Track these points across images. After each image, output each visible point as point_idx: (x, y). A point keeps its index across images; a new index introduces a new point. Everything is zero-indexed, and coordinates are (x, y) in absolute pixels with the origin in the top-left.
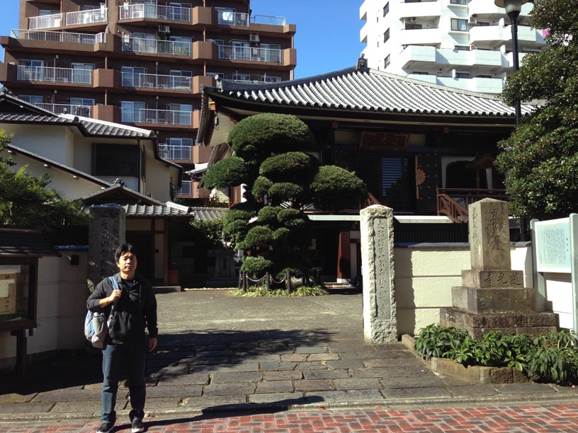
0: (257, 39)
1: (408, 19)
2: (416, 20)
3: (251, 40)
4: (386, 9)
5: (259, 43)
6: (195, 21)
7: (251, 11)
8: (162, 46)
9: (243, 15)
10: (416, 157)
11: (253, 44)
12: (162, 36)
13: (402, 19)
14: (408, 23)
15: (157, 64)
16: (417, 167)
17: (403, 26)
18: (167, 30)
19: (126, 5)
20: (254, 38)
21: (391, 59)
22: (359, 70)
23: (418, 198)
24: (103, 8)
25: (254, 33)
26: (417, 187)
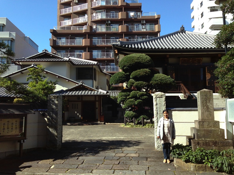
0: (144, 22)
1: (211, 7)
2: (215, 8)
3: (142, 23)
4: (201, 4)
5: (145, 24)
6: (120, 18)
7: (142, 11)
8: (107, 29)
9: (139, 13)
10: (206, 67)
11: (143, 24)
12: (107, 25)
13: (208, 8)
14: (211, 9)
15: (106, 35)
16: (206, 72)
17: (209, 10)
18: (109, 22)
19: (94, 14)
20: (143, 22)
21: (204, 25)
22: (181, 32)
23: (207, 85)
24: (86, 16)
25: (143, 20)
26: (207, 81)
